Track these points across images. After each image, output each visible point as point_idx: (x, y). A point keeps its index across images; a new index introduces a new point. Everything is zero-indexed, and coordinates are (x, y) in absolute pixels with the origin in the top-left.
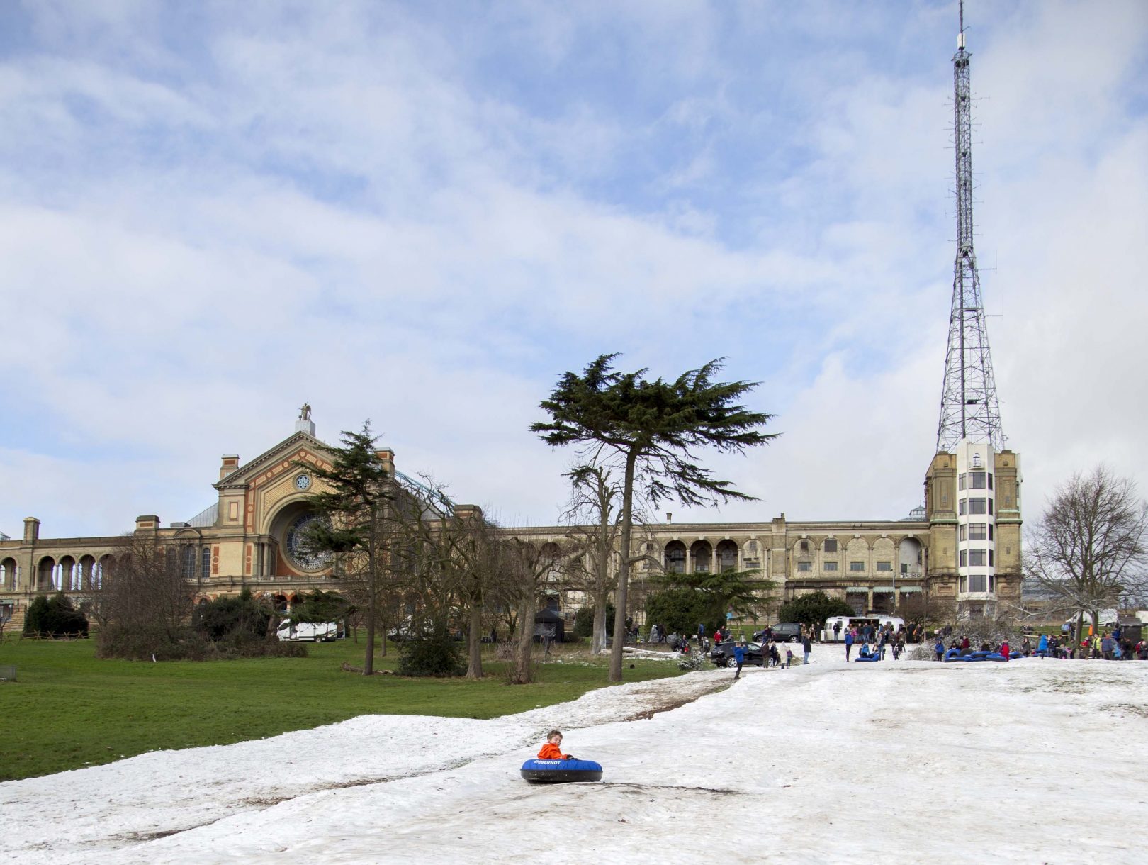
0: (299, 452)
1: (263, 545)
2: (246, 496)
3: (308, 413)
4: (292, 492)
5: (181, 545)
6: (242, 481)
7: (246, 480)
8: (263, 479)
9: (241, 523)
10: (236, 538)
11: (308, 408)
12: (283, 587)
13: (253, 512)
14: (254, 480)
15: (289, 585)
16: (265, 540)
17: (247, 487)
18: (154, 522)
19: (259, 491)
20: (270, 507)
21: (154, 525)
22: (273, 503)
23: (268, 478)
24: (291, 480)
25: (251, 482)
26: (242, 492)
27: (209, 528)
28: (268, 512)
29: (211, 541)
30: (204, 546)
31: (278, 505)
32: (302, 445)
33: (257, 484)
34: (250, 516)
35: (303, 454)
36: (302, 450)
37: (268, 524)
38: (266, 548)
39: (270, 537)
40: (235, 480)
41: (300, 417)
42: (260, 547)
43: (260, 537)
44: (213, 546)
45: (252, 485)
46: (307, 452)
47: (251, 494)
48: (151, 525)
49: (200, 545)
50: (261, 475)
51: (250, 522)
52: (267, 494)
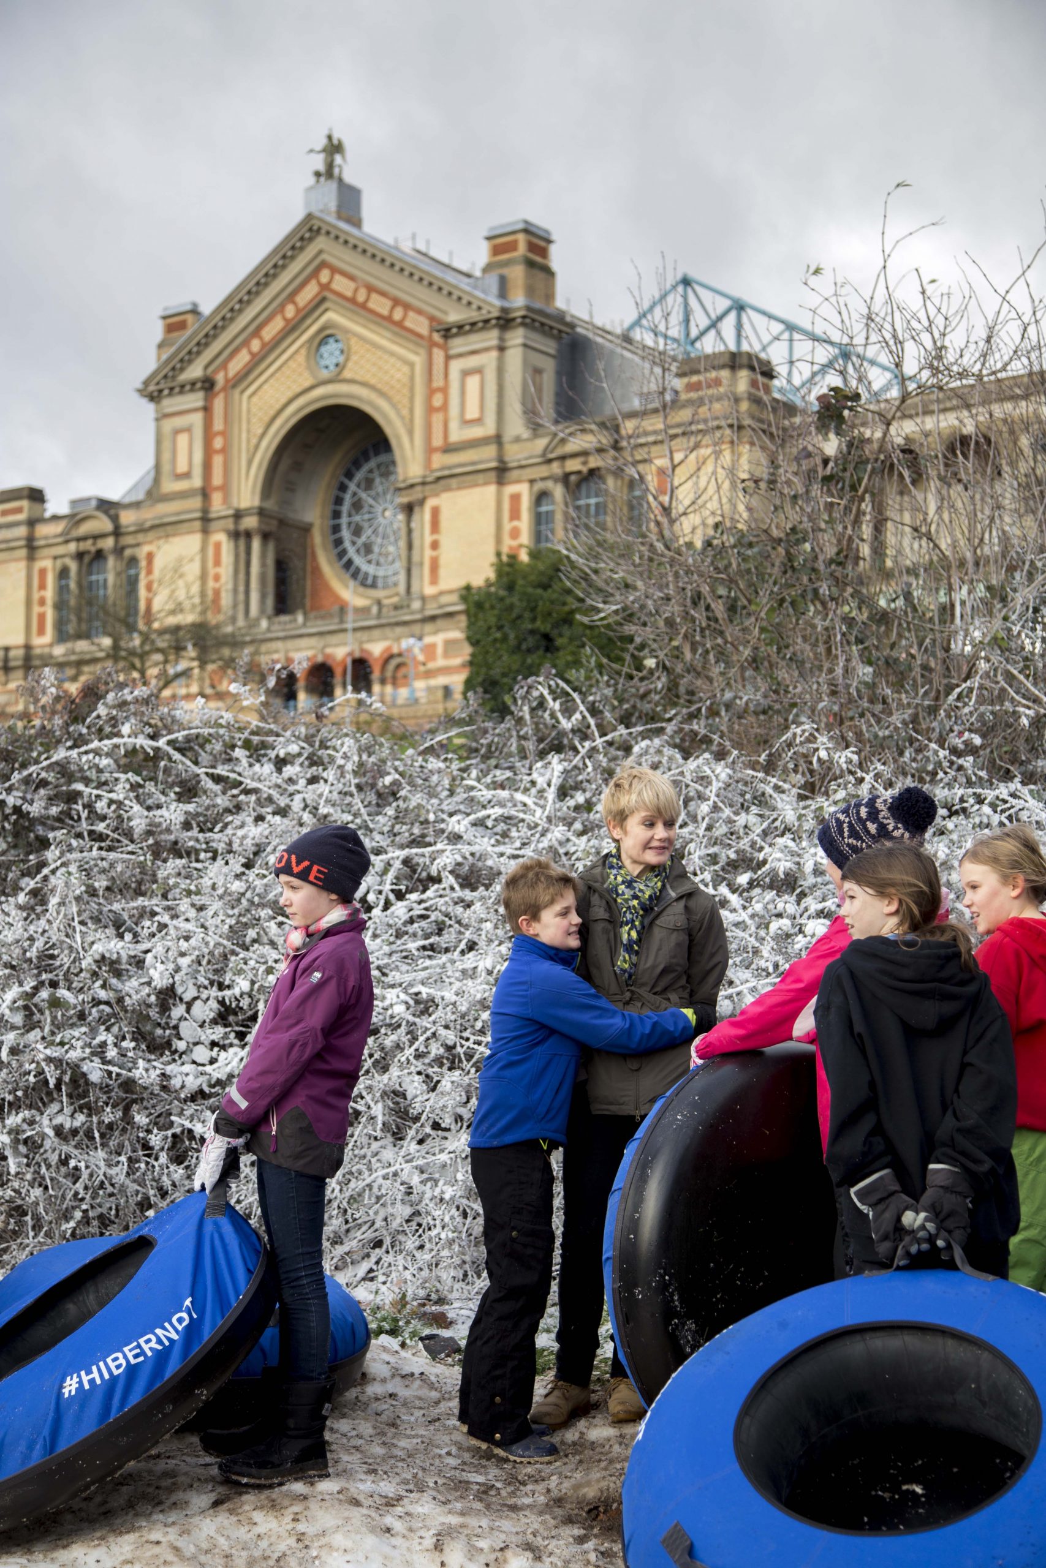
0: (315, 273)
1: (248, 535)
2: (207, 409)
3: (338, 159)
4: (307, 384)
5: (80, 556)
6: (195, 371)
7: (206, 367)
8: (243, 359)
9: (197, 482)
10: (186, 525)
11: (334, 148)
12: (290, 644)
13: (224, 450)
14: (224, 366)
15: (301, 636)
16: (251, 522)
17: (208, 385)
18: (25, 503)
19: (237, 391)
20: (260, 431)
21: (26, 510)
22: (267, 419)
23: (253, 355)
24: (303, 352)
25: (216, 371)
26: (196, 399)
27: (136, 505)
28: (257, 447)
29: (140, 537)
30: (128, 552)
31: (278, 422)
32: (320, 252)
33: (231, 374)
34: (218, 461)
35: (324, 276)
36: (324, 265)
37: (256, 476)
38: (256, 544)
39: (261, 512)
40: (182, 370)
41: (318, 174)
42: (242, 543)
43: (238, 515)
44: (146, 549)
45: (220, 378)
46: (334, 270)
47: (218, 404)
48: (19, 510)
49: (119, 551)
50: (236, 351)
51: (217, 480)
52: (255, 399)
